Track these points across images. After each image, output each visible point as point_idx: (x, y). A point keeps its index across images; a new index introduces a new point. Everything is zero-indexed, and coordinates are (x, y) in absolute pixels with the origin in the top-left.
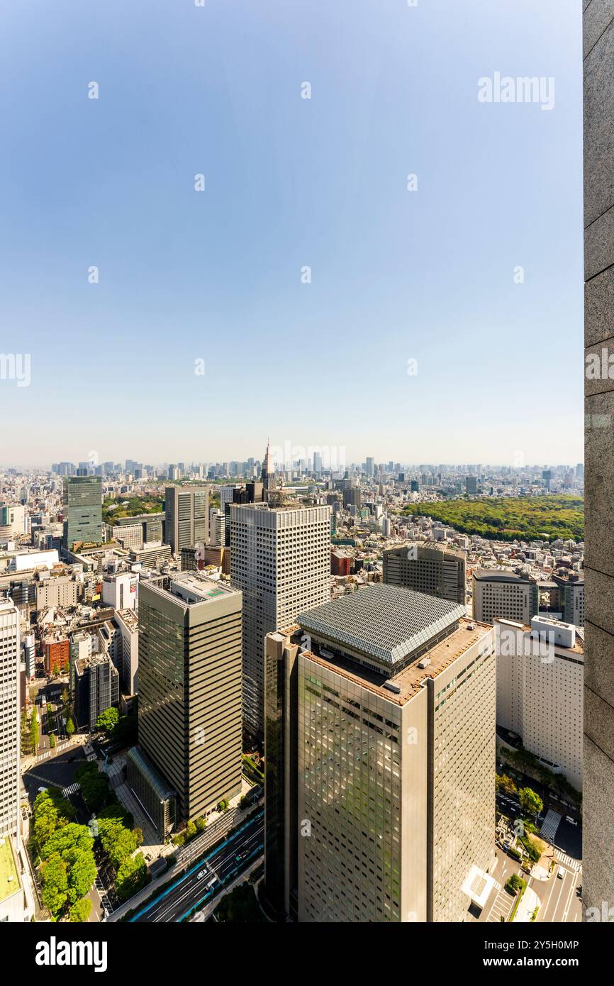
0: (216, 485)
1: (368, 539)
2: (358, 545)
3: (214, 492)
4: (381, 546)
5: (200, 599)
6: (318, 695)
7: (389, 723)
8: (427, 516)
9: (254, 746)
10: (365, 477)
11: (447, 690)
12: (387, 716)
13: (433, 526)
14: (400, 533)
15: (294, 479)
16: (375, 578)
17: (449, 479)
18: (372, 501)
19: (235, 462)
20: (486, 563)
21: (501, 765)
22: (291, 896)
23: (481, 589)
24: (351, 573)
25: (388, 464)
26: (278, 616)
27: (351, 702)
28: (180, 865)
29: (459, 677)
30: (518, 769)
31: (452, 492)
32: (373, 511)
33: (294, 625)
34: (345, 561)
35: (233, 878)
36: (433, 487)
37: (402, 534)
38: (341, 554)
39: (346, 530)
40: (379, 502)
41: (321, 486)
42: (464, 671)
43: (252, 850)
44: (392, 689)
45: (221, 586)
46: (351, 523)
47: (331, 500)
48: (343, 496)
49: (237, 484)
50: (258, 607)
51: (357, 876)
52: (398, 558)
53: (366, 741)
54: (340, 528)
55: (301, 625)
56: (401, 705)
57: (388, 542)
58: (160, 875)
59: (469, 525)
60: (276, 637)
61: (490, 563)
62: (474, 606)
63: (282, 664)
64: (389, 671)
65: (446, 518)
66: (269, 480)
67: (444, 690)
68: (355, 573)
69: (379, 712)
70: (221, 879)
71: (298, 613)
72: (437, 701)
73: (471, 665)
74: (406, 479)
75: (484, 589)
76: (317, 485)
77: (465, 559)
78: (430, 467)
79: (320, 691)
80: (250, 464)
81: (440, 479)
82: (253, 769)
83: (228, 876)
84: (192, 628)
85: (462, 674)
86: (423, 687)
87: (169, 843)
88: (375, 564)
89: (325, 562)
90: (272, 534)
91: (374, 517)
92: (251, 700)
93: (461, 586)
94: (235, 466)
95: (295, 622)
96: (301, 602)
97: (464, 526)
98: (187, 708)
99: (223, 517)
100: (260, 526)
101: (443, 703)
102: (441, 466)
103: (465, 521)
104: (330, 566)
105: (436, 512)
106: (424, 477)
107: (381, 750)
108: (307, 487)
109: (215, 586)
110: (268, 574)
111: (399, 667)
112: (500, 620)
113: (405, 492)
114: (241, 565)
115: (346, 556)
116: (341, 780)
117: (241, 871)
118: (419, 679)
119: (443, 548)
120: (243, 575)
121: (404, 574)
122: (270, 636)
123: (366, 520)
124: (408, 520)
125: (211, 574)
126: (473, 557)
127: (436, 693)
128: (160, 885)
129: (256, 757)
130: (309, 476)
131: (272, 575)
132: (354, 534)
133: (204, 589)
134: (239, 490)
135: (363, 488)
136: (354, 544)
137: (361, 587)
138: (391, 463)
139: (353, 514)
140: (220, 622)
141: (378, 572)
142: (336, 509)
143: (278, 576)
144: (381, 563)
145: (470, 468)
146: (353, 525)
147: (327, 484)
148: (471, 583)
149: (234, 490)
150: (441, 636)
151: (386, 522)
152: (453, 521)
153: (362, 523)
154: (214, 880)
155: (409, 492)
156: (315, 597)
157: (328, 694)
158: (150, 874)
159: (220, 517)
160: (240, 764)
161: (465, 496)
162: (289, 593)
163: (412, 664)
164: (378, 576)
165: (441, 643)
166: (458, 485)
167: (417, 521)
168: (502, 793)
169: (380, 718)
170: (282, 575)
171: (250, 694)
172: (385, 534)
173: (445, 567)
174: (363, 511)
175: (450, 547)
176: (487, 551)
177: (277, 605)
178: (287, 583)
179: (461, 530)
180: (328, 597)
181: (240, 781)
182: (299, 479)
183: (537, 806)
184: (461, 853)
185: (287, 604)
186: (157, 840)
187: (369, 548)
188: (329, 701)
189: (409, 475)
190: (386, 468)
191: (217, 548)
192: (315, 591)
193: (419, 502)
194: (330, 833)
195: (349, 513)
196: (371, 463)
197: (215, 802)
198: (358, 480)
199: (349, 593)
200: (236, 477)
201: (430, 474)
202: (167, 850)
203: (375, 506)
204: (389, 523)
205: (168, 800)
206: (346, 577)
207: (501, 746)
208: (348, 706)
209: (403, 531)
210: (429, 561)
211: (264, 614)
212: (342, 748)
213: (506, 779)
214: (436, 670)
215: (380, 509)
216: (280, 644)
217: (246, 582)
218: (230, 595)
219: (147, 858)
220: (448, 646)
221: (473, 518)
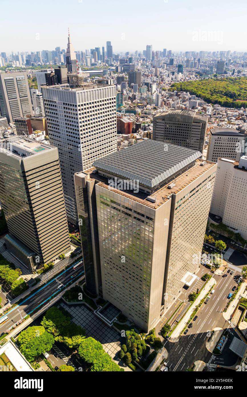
0: (34, 71)
1: (145, 108)
2: (138, 113)
3: (32, 76)
4: (154, 113)
5: (30, 154)
6: (108, 205)
7: (148, 218)
8: (187, 91)
9: (76, 230)
10: (145, 62)
11: (183, 199)
12: (146, 214)
13: (190, 99)
14: (167, 104)
15: (92, 65)
16: (148, 135)
17: (205, 62)
18: (149, 81)
19: (45, 51)
20: (221, 123)
21: (209, 231)
22: (99, 289)
23: (214, 140)
24: (133, 132)
25: (162, 51)
26: (83, 162)
27: (127, 208)
28: (43, 281)
29: (191, 192)
30: (218, 232)
31: (206, 73)
32: (150, 89)
33: (92, 167)
34: (129, 124)
35: (70, 284)
36: (193, 69)
37: (168, 105)
38: (126, 120)
39: (130, 103)
40: (154, 82)
41: (112, 70)
42: (195, 189)
43: (79, 273)
44: (151, 200)
45: (43, 145)
46: (133, 98)
47: (119, 80)
48: (129, 78)
49: (48, 70)
50: (70, 157)
51: (130, 281)
52: (163, 122)
53: (135, 226)
54: (126, 101)
55: (96, 167)
56: (155, 209)
57: (159, 110)
58: (33, 286)
59: (214, 97)
60: (81, 175)
61: (223, 123)
62: (208, 151)
63: (85, 190)
64: (150, 191)
65: (199, 93)
66: (72, 65)
67: (181, 199)
68: (135, 132)
69: (142, 212)
70: (64, 285)
71: (94, 160)
72: (176, 205)
73: (199, 185)
74: (175, 63)
75: (216, 140)
76: (109, 69)
77: (207, 121)
78: (193, 53)
79: (109, 203)
80: (57, 52)
81: (199, 63)
82: (76, 240)
83: (68, 284)
84: (27, 172)
85: (193, 190)
86: (169, 199)
87: (35, 273)
88: (149, 125)
89: (113, 126)
90: (74, 108)
91: (150, 93)
92: (72, 208)
93: (202, 139)
94: (46, 54)
95: (92, 166)
96: (98, 153)
97: (211, 99)
98: (33, 215)
99: (41, 95)
100: (65, 103)
101: (180, 206)
102: (201, 52)
103: (212, 95)
104: (116, 129)
105: (193, 88)
106: (188, 61)
107: (143, 230)
108: (102, 71)
109: (39, 145)
110: (74, 135)
111: (156, 189)
112: (222, 159)
113: (173, 73)
114: (55, 130)
115: (129, 121)
116: (122, 244)
117: (73, 282)
118: (168, 194)
119: (194, 114)
120: (57, 136)
121: (166, 132)
122: (77, 175)
123: (144, 95)
124: (173, 94)
125: (38, 136)
126: (213, 120)
127: (176, 201)
128: (34, 289)
129: (78, 235)
130: (104, 62)
131: (77, 136)
132: (135, 105)
133: (32, 147)
134: (50, 74)
135: (143, 70)
136: (135, 113)
137: (139, 141)
138: (165, 50)
139: (135, 91)
140: (45, 167)
141: (150, 131)
142: (123, 87)
143: (81, 136)
144: (152, 125)
145: (222, 53)
146: (135, 99)
147: (117, 68)
148: (209, 137)
149: (46, 74)
150: (184, 170)
151: (158, 96)
152: (203, 94)
153: (141, 98)
154: (60, 286)
155: (176, 74)
156: (107, 149)
157: (114, 205)
158: (28, 286)
159: (39, 96)
160: (68, 239)
161: (215, 76)
162: (90, 147)
163: (164, 187)
164: (150, 134)
165: (183, 174)
166: (211, 67)
167: (180, 95)
168: (207, 242)
169: (143, 216)
170: (84, 136)
171: (71, 205)
172: (157, 105)
173: (193, 127)
174: (142, 88)
175: (199, 113)
176: (223, 115)
177: (82, 155)
178: (88, 141)
179: (208, 101)
180: (116, 149)
181: (70, 246)
182: (96, 64)
183: (223, 247)
184: (182, 268)
185: (89, 154)
186: (29, 272)
187: (145, 115)
188: (114, 208)
189: (177, 60)
190: (161, 54)
191: (40, 118)
192: (106, 145)
193: (182, 80)
194: (117, 266)
195: (132, 90)
196: (149, 50)
197: (57, 255)
198: (140, 64)
199: (131, 145)
200: (48, 63)
201: (193, 59)
202: (35, 276)
203: (151, 84)
204: (160, 97)
205: (31, 257)
206: (129, 135)
207: (210, 223)
208: (125, 210)
209: (169, 103)
210: (184, 123)
211: (74, 161)
212: (122, 230)
213: (210, 237)
214: (178, 189)
215: (154, 87)
216: (83, 179)
217: (60, 141)
218: (50, 150)
219: (25, 280)
220: (187, 176)
221: (217, 92)
